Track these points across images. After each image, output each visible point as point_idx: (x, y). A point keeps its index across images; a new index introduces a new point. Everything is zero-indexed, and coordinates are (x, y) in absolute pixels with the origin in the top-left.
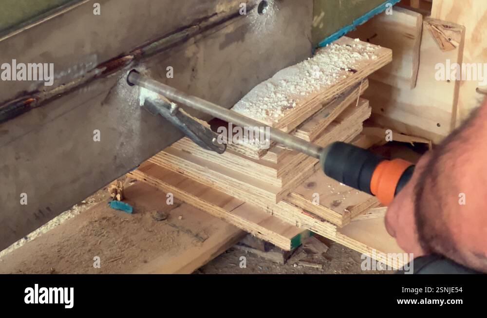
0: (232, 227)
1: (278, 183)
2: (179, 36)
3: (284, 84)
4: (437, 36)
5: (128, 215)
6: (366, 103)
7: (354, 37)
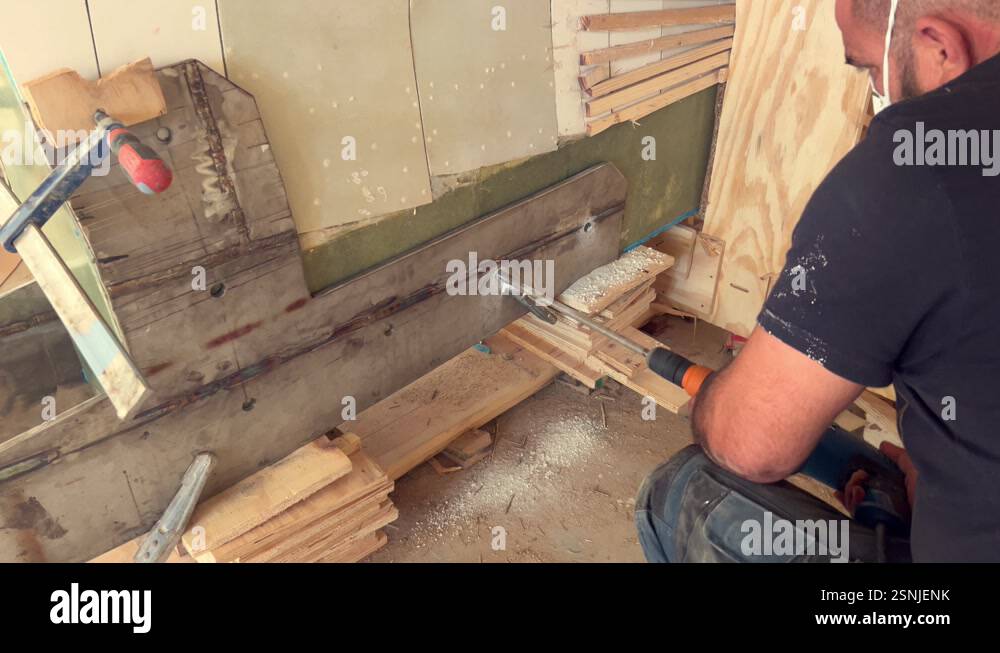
0: (555, 368)
1: (589, 344)
2: (531, 247)
3: (598, 278)
4: (705, 247)
5: (486, 355)
6: (653, 291)
7: (648, 246)
